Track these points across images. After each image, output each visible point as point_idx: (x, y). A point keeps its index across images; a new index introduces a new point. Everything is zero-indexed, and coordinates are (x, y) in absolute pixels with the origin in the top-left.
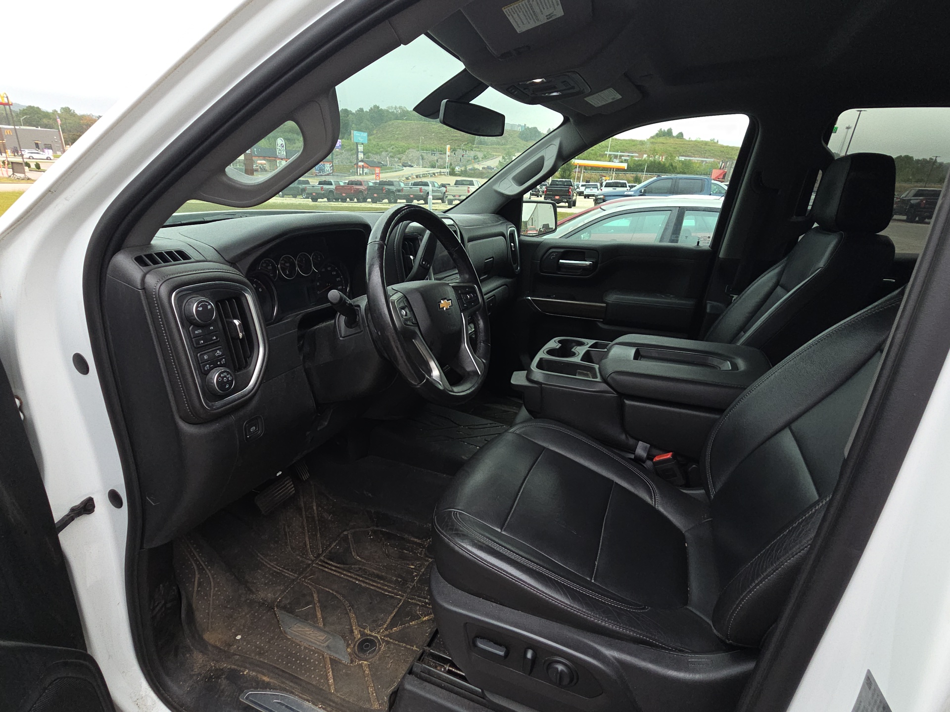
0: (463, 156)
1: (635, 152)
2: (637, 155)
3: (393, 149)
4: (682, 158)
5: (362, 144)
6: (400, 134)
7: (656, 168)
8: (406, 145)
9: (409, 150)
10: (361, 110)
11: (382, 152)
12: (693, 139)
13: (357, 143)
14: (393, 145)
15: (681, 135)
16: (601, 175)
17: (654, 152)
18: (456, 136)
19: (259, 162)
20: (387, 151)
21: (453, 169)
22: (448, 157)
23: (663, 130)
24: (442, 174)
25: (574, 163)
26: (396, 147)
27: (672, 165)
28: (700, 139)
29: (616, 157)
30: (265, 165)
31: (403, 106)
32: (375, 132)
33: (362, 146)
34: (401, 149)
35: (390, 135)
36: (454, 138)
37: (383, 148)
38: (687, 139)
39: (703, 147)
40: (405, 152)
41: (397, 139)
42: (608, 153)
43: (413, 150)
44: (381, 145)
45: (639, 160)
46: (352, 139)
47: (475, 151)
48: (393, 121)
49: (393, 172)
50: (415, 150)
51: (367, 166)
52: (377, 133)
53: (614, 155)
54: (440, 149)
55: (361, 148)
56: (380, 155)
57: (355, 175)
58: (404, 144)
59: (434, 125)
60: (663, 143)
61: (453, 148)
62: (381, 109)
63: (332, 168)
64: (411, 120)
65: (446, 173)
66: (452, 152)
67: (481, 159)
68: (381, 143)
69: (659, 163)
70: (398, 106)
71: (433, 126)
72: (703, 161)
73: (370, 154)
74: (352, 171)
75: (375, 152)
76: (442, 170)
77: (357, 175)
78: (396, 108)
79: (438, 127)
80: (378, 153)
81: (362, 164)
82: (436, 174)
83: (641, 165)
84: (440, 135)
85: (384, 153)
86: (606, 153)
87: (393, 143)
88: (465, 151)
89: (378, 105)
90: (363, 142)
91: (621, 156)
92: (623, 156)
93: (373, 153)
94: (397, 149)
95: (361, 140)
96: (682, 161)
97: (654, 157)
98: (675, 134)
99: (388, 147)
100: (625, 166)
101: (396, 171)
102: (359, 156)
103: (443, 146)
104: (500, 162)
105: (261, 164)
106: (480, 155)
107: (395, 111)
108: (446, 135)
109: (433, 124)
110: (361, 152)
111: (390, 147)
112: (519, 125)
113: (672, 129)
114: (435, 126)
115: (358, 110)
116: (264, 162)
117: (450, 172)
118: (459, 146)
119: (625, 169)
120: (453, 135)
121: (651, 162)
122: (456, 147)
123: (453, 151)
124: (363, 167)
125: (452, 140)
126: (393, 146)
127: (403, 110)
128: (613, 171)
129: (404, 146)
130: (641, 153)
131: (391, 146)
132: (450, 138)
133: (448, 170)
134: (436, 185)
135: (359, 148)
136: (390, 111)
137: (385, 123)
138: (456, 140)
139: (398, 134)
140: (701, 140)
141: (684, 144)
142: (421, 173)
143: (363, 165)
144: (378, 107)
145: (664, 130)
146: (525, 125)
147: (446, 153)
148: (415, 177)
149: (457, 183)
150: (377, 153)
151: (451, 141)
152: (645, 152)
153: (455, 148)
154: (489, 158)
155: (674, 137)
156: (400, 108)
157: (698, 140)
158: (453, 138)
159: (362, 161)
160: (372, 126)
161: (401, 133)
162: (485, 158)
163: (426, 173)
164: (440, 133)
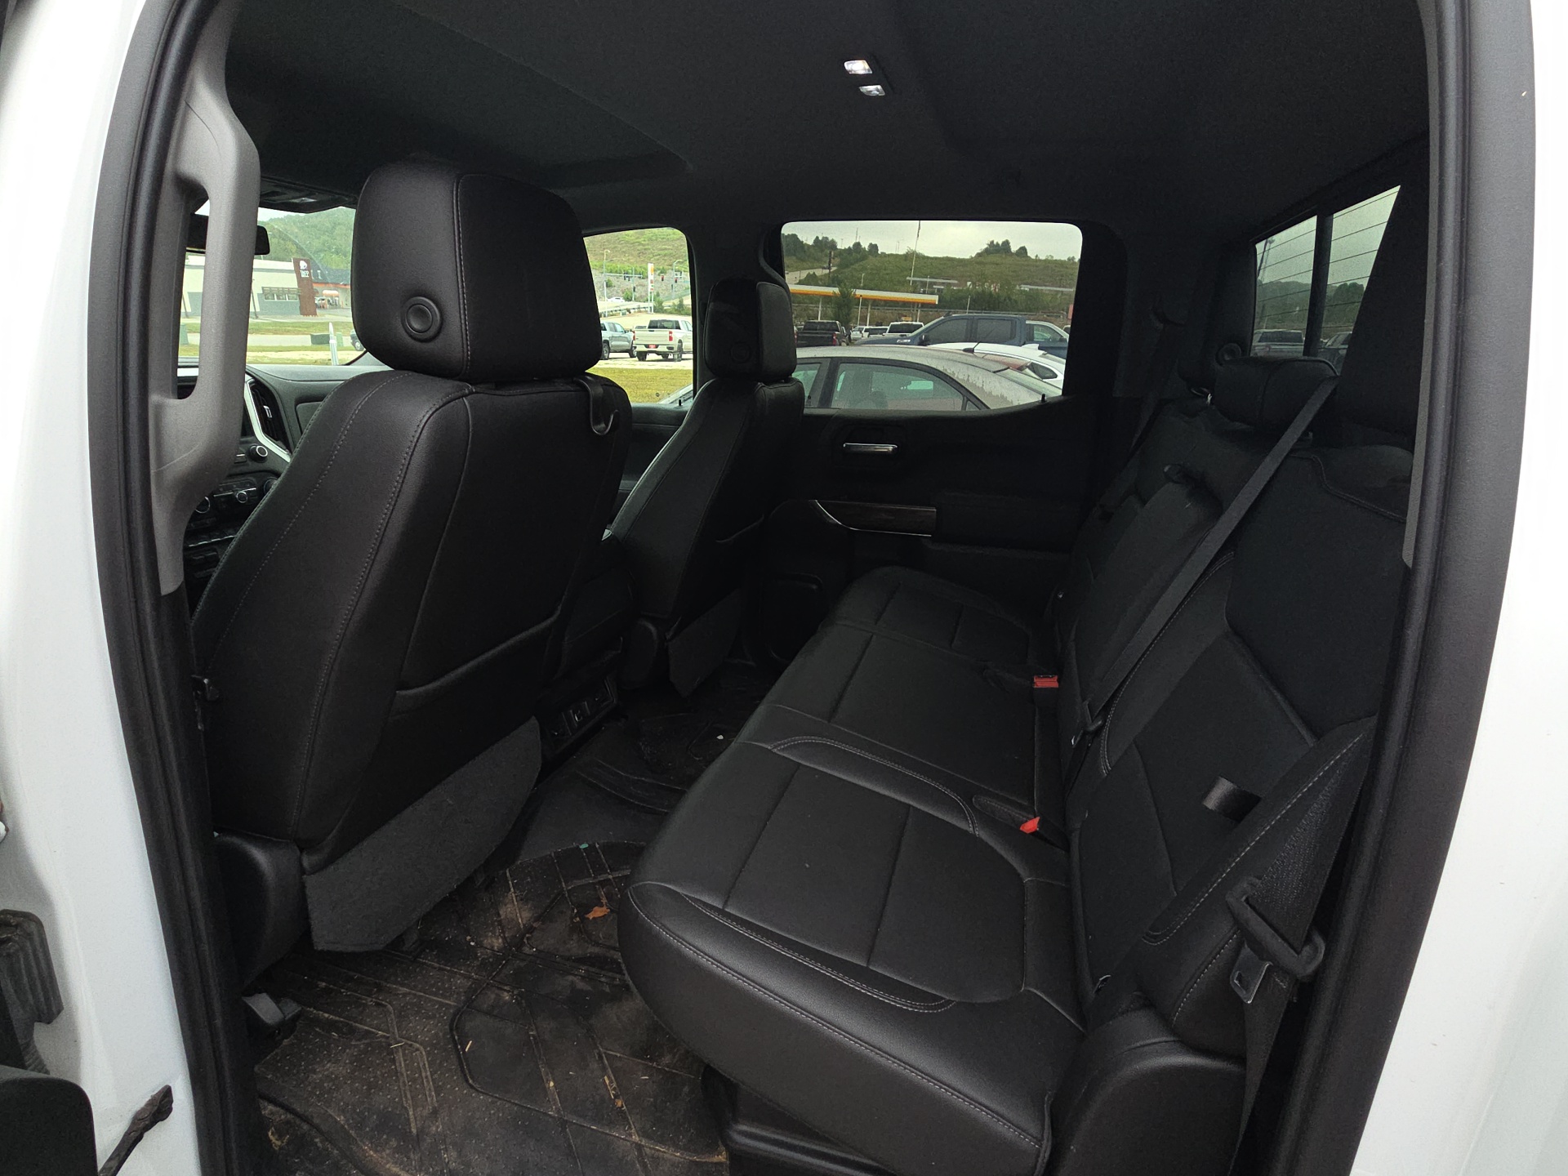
0: (676, 282)
1: (953, 278)
2: (956, 282)
4: (1026, 288)
7: (986, 302)
12: (1042, 257)
15: (1023, 250)
16: (899, 314)
17: (983, 278)
18: (666, 249)
19: (326, 292)
21: (660, 303)
22: (652, 282)
23: (995, 243)
24: (642, 310)
25: (855, 294)
27: (1010, 299)
28: (1052, 257)
29: (924, 284)
30: (337, 299)
36: (663, 252)
38: (1033, 257)
39: (1057, 269)
42: (912, 279)
45: (959, 291)
53: (922, 282)
54: (639, 269)
60: (997, 264)
61: (661, 267)
65: (648, 309)
66: (659, 275)
69: (991, 294)
72: (1058, 292)
76: (642, 305)
82: (632, 311)
83: (961, 298)
84: (639, 248)
86: (908, 278)
88: (679, 273)
91: (932, 284)
92: (935, 283)
96: (1024, 291)
97: (983, 285)
98: (1014, 248)
100: (935, 299)
103: (644, 265)
105: (332, 297)
108: (650, 247)
113: (1010, 241)
116: (335, 292)
117: (655, 307)
118: (671, 265)
119: (935, 304)
121: (978, 293)
122: (666, 267)
123: (661, 273)
125: (659, 255)
128: (918, 307)
130: (963, 278)
132: (656, 252)
133: (652, 304)
134: (619, 329)
138: (666, 255)
140: (1054, 258)
141: (1028, 265)
145: (998, 244)
147: (647, 277)
149: (653, 325)
151: (658, 257)
152: (970, 278)
153: (663, 268)
155: (1012, 254)
157: (1050, 258)
158: (659, 252)
163: (615, 309)
164: (640, 244)
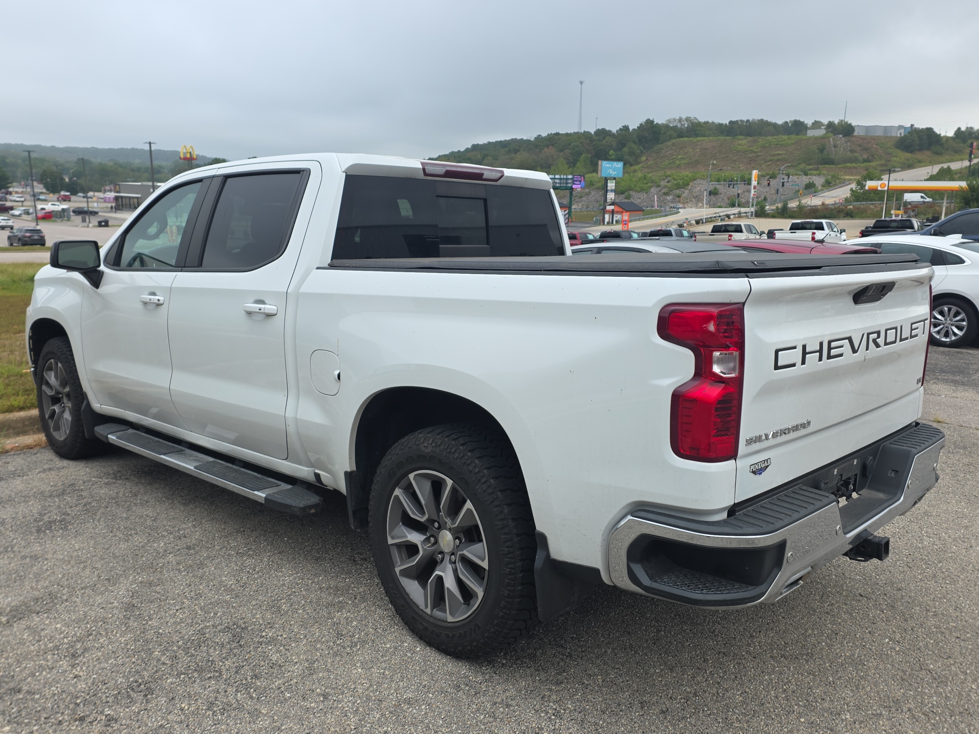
0: (783, 185)
3: (668, 182)
5: (615, 179)
6: (684, 159)
8: (690, 175)
9: (695, 182)
10: (626, 128)
11: (650, 188)
13: (605, 178)
14: (670, 176)
18: (779, 154)
20: (659, 186)
21: (763, 208)
22: (755, 188)
24: (742, 215)
26: (674, 179)
31: (692, 116)
32: (644, 158)
33: (614, 181)
34: (681, 182)
35: (667, 162)
36: (775, 158)
37: (652, 182)
40: (688, 185)
41: (678, 167)
43: (701, 182)
44: (651, 177)
46: (599, 172)
47: (811, 175)
48: (674, 141)
49: (660, 217)
50: (704, 182)
51: (621, 210)
52: (647, 159)
55: (611, 185)
56: (647, 193)
57: (600, 224)
58: (687, 173)
59: (742, 140)
61: (771, 172)
62: (657, 124)
63: (567, 216)
64: (705, 136)
65: (749, 214)
66: (765, 180)
67: (820, 188)
68: (650, 175)
70: (684, 117)
71: (740, 142)
73: (631, 192)
74: (596, 219)
75: (639, 189)
76: (743, 210)
77: (604, 224)
78: (680, 120)
79: (748, 142)
80: (644, 190)
81: (612, 207)
82: (732, 217)
85: (653, 190)
87: (669, 173)
89: (651, 119)
90: (615, 176)
93: (637, 191)
94: (675, 182)
95: (613, 173)
99: (662, 180)
101: (666, 215)
102: (608, 196)
104: (851, 190)
106: (819, 181)
107: (679, 125)
108: (762, 154)
109: (739, 139)
110: (612, 191)
111: (664, 179)
112: (900, 127)
114: (744, 142)
115: (620, 129)
117: (756, 211)
120: (772, 153)
124: (613, 212)
125: (771, 160)
126: (669, 178)
127: (692, 123)
129: (687, 176)
131: (667, 177)
133: (753, 210)
134: (686, 234)
135: (608, 185)
136: (671, 125)
137: (662, 144)
138: (778, 160)
139: (681, 159)
142: (704, 217)
143: (613, 210)
144: (653, 122)
146: (912, 126)
148: (694, 222)
149: (794, 228)
150: (642, 190)
151: (769, 163)
153: (773, 173)
154: (835, 185)
156: (687, 119)
158: (772, 158)
159: (612, 204)
160: (640, 150)
161: (685, 157)
162: (828, 185)
163: (715, 215)
164: (752, 151)
